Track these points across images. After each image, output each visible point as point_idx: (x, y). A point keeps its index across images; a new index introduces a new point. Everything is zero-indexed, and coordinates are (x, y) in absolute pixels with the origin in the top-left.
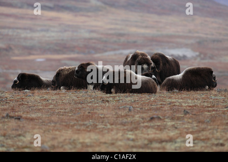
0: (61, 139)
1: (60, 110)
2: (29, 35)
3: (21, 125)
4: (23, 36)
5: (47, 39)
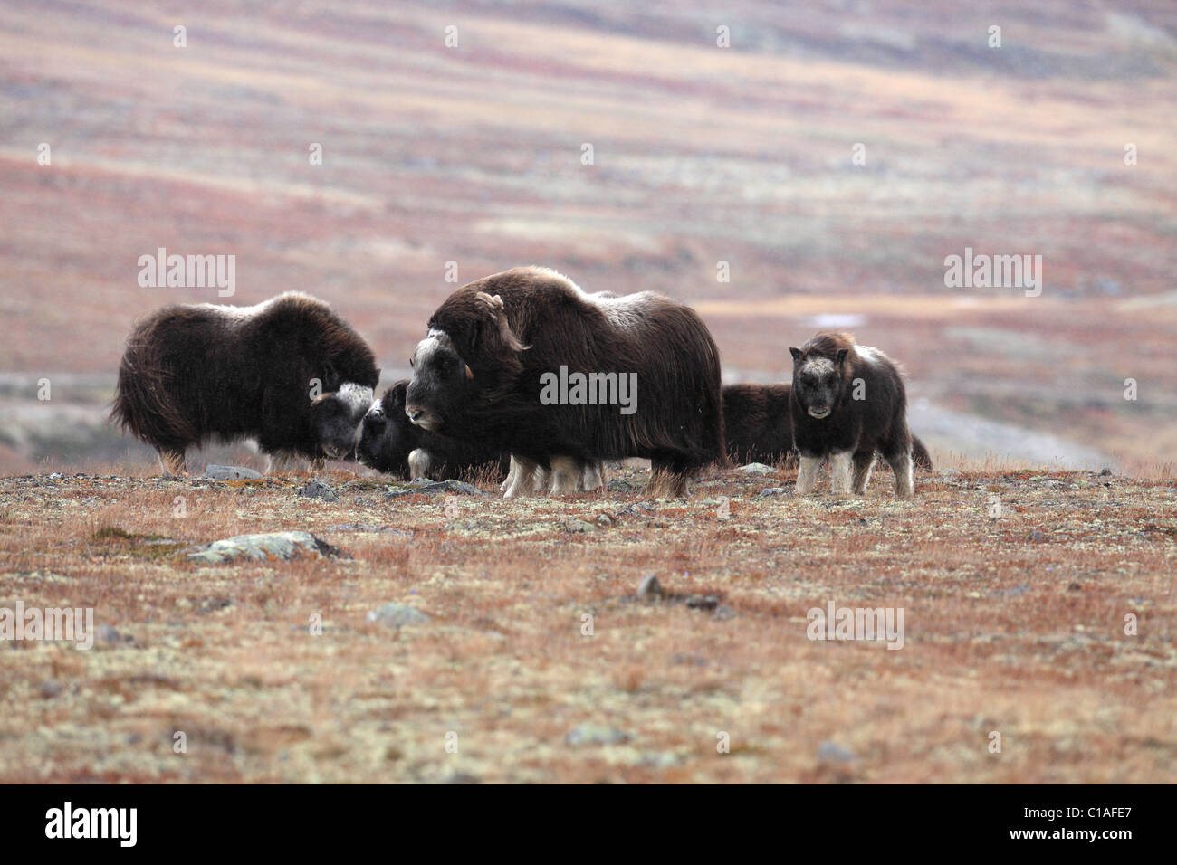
0: (923, 716)
1: (923, 571)
2: (784, 192)
3: (723, 639)
4: (751, 193)
5: (879, 213)
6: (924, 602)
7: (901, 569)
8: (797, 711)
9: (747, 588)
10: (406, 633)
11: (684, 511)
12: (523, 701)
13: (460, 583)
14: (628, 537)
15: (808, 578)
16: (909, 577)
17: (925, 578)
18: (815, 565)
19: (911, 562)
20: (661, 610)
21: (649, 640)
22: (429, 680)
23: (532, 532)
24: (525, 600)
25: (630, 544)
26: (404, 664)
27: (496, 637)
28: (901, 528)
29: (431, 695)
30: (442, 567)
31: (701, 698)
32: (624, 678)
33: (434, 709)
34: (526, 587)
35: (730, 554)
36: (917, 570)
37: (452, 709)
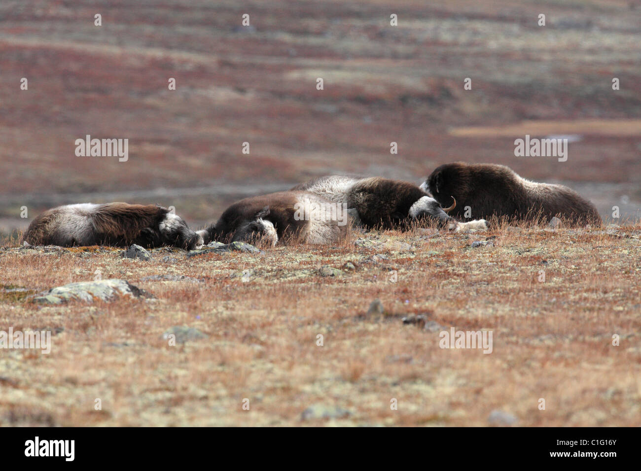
6: (582, 314)
7: (569, 294)
8: (478, 392)
9: (450, 310)
10: (189, 347)
11: (412, 259)
12: (272, 391)
13: (234, 313)
14: (366, 279)
15: (499, 302)
16: (575, 299)
17: (586, 299)
18: (505, 293)
19: (577, 288)
20: (383, 327)
21: (373, 347)
22: (203, 380)
23: (295, 277)
24: (282, 322)
25: (369, 283)
26: (187, 369)
27: (258, 348)
28: (573, 267)
29: (203, 388)
30: (223, 302)
31: (406, 385)
32: (348, 373)
33: (205, 398)
34: (283, 313)
35: (443, 288)
36: (580, 294)
37: (218, 398)
